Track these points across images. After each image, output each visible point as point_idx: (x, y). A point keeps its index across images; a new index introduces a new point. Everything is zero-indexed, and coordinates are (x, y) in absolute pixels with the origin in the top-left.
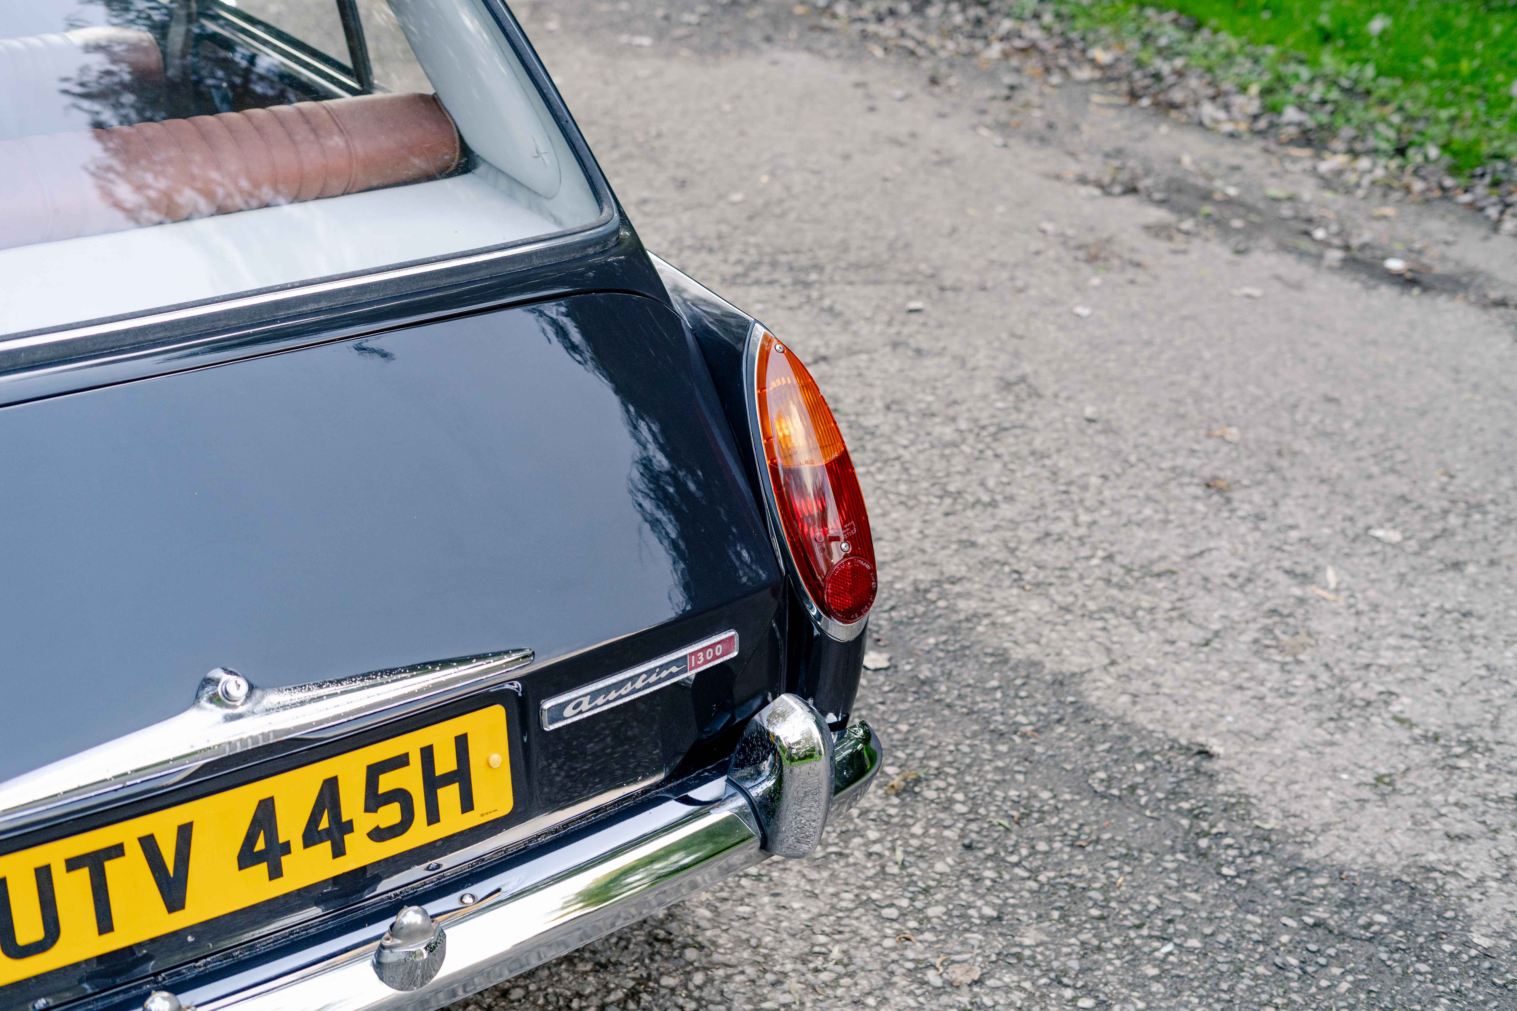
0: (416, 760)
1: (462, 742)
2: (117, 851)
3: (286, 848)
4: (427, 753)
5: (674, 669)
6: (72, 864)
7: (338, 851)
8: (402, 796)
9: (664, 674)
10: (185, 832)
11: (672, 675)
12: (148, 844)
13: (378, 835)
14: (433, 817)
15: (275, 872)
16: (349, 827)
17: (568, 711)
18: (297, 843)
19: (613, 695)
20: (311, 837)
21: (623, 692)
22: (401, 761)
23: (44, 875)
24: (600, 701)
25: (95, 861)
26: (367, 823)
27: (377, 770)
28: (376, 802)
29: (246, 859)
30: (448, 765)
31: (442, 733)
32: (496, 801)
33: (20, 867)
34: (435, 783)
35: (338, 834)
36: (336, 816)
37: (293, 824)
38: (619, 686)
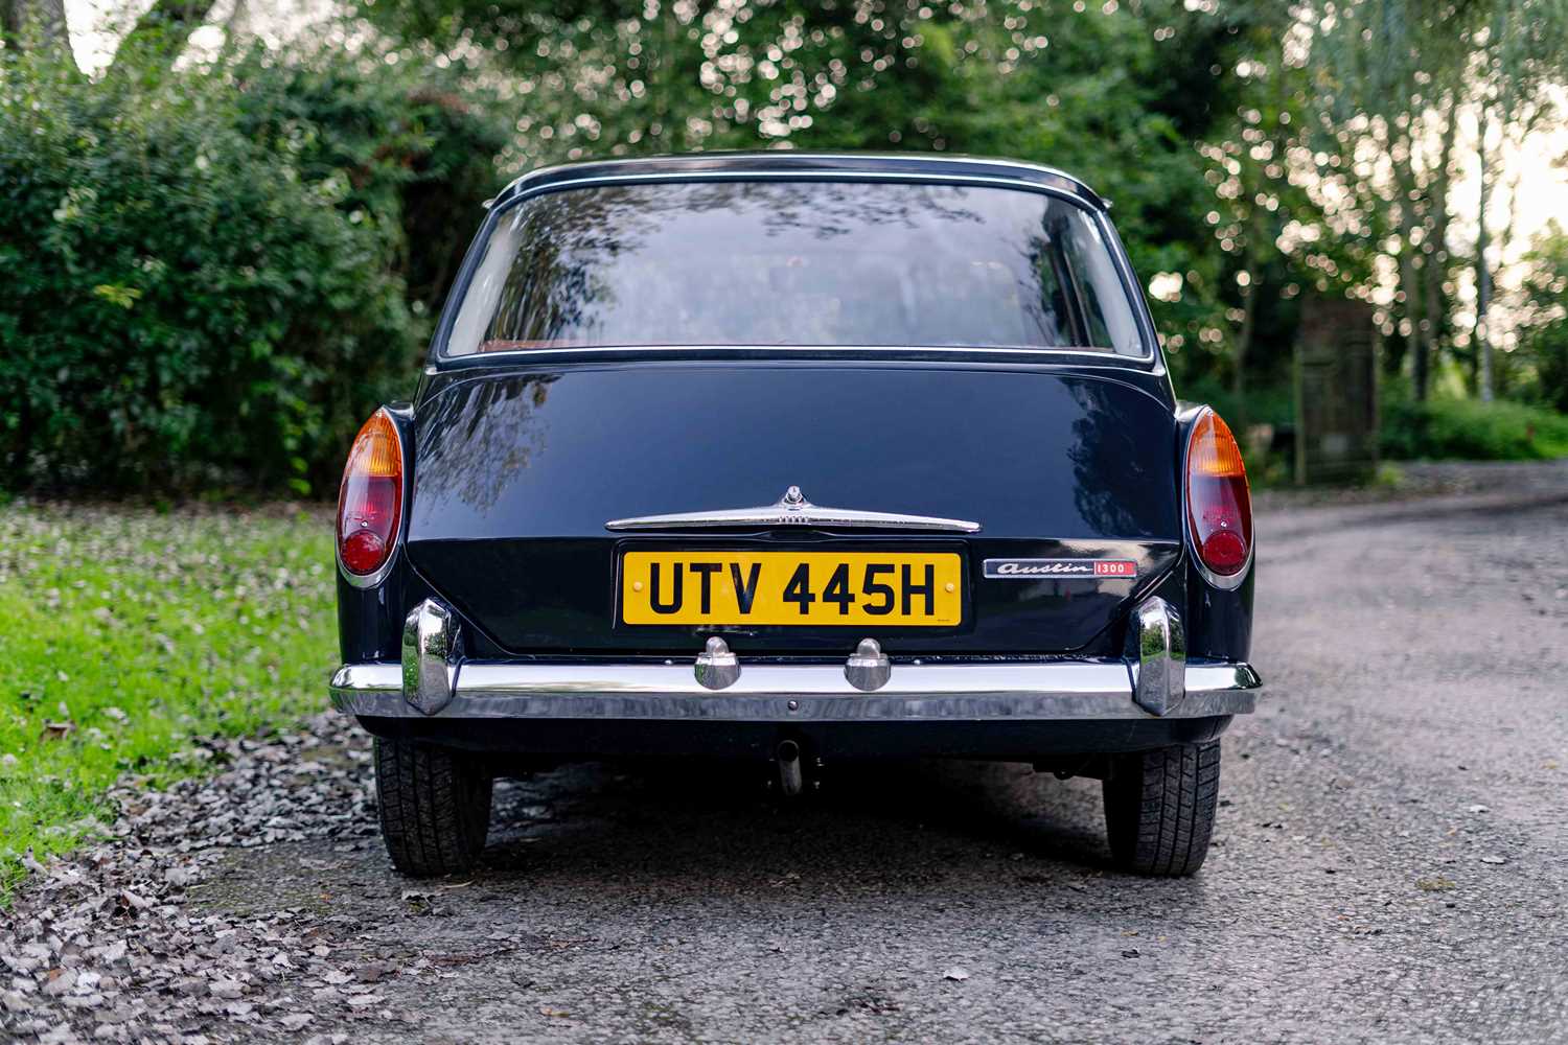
0: (899, 571)
1: (929, 570)
2: (718, 567)
3: (812, 598)
4: (906, 569)
5: (1084, 569)
6: (694, 567)
7: (844, 610)
8: (887, 590)
9: (1075, 569)
10: (756, 568)
11: (1080, 572)
12: (735, 568)
13: (869, 609)
14: (906, 610)
15: (804, 610)
16: (852, 598)
17: (1001, 570)
18: (819, 597)
19: (1035, 570)
20: (828, 596)
21: (1042, 570)
22: (889, 569)
23: (678, 568)
24: (1025, 570)
25: (705, 570)
26: (862, 599)
27: (872, 569)
28: (869, 588)
29: (789, 596)
30: (918, 579)
31: (918, 561)
32: (949, 611)
33: (667, 560)
34: (908, 590)
35: (845, 600)
36: (845, 588)
37: (818, 585)
38: (1040, 565)
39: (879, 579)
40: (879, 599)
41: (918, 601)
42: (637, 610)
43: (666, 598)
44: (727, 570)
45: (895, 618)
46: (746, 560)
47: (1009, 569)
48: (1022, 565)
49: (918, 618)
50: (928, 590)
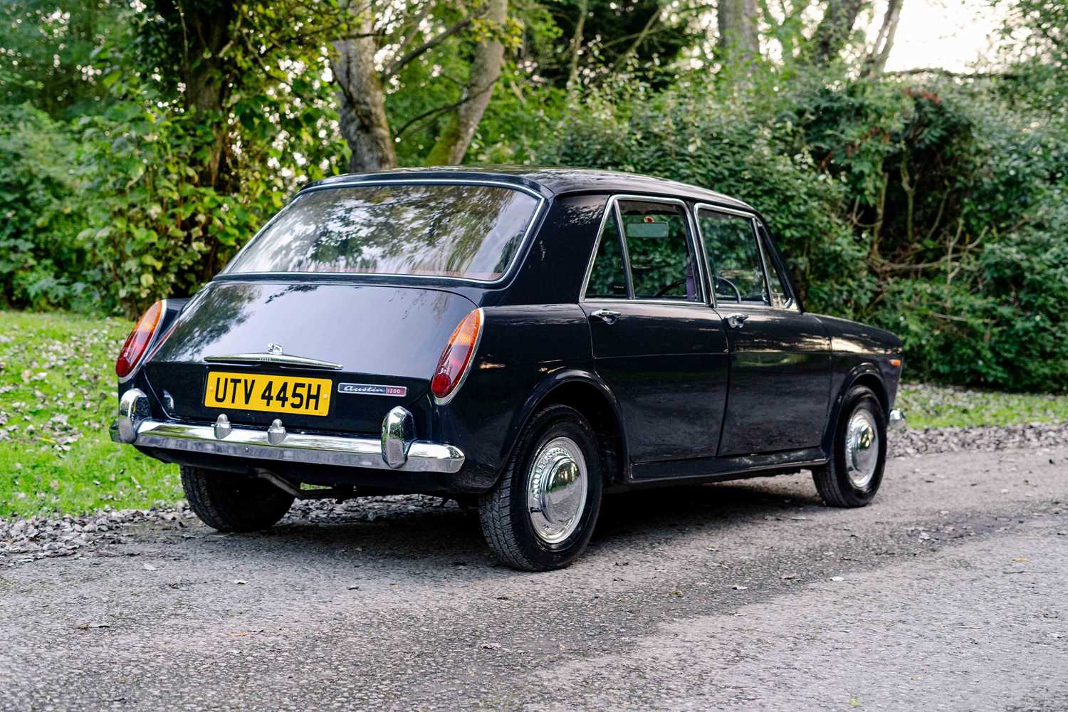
0: (307, 386)
1: (319, 387)
2: (239, 381)
3: (271, 398)
4: (310, 386)
5: (381, 390)
6: (233, 380)
7: (283, 405)
8: (301, 396)
9: (377, 390)
10: (253, 381)
11: (380, 392)
12: (246, 381)
13: (293, 406)
14: (307, 407)
15: (268, 404)
16: (287, 399)
17: (345, 388)
18: (275, 398)
19: (360, 389)
20: (278, 398)
21: (363, 390)
22: (303, 385)
23: (226, 380)
24: (356, 390)
25: (236, 382)
26: (291, 400)
27: (297, 385)
28: (295, 395)
29: (263, 397)
30: (314, 392)
31: (315, 382)
32: (323, 410)
33: (224, 376)
34: (310, 397)
35: (284, 399)
36: (285, 394)
37: (275, 392)
38: (363, 387)
39: (299, 390)
40: (297, 400)
41: (312, 402)
42: (210, 400)
43: (220, 396)
44: (243, 382)
45: (302, 411)
46: (250, 377)
47: (348, 388)
48: (355, 387)
49: (311, 411)
50: (317, 397)
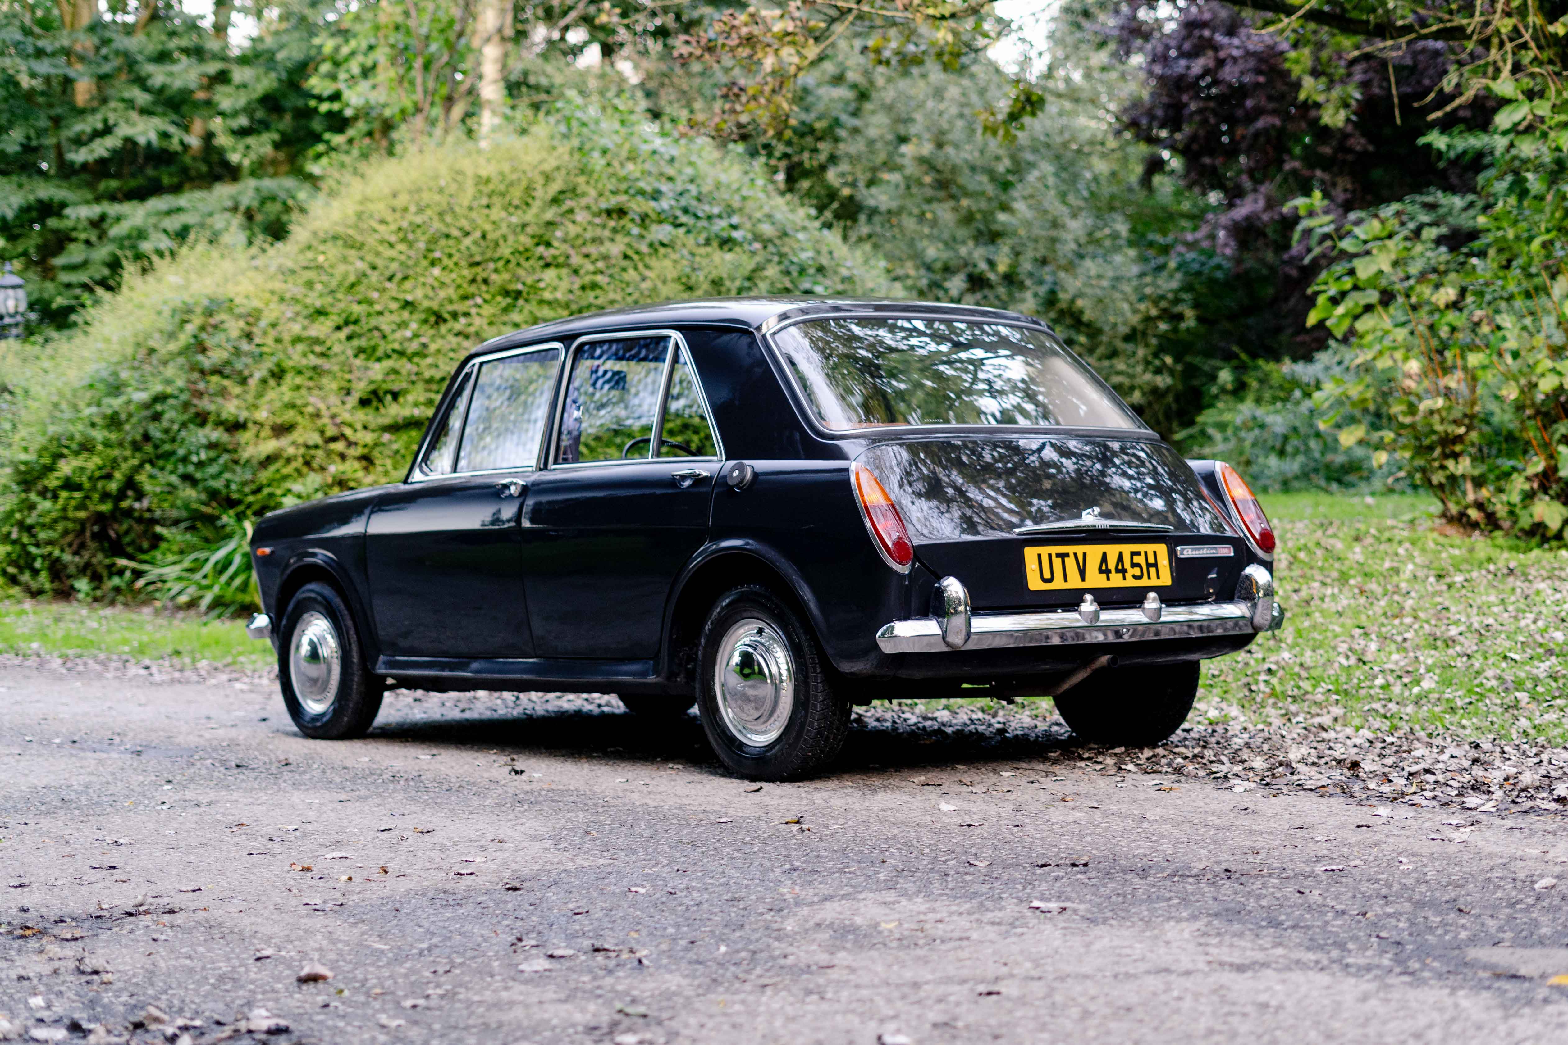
0: (1143, 554)
1: (1155, 553)
2: (1067, 555)
3: (1111, 571)
4: (1146, 554)
5: (1214, 551)
6: (1056, 555)
7: (1125, 578)
8: (1140, 566)
9: (1211, 551)
10: (1084, 555)
11: (1213, 553)
12: (1076, 556)
13: (1135, 577)
14: (1149, 577)
15: (1108, 578)
16: (1127, 571)
17: (1185, 553)
18: (1113, 571)
19: (1197, 552)
20: (1117, 570)
21: (1200, 552)
22: (1139, 553)
23: (1049, 556)
24: (1194, 552)
25: (1063, 556)
26: (1131, 571)
27: (1133, 554)
28: (1133, 565)
29: (1101, 571)
30: (1151, 560)
31: (1150, 548)
32: (1165, 577)
33: (1045, 550)
34: (1149, 565)
35: (1124, 572)
36: (1123, 565)
37: (1112, 564)
38: (1199, 549)
39: (1136, 559)
40: (1137, 571)
41: (1153, 571)
42: (1035, 583)
43: (1047, 575)
44: (1073, 557)
45: (1146, 582)
46: (1080, 549)
47: (1187, 552)
48: (1193, 549)
49: (1154, 581)
50: (1155, 565)
